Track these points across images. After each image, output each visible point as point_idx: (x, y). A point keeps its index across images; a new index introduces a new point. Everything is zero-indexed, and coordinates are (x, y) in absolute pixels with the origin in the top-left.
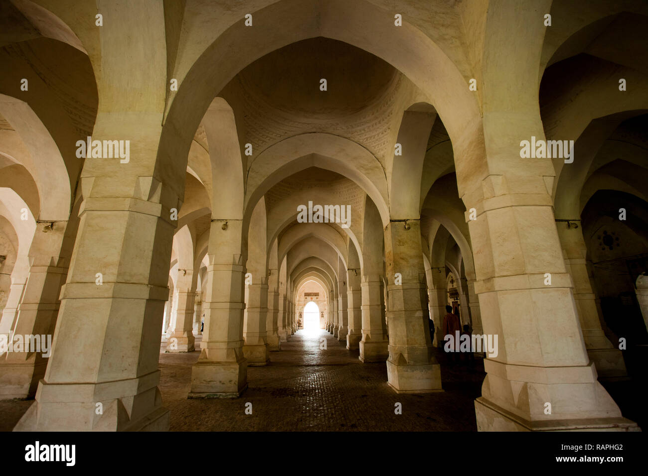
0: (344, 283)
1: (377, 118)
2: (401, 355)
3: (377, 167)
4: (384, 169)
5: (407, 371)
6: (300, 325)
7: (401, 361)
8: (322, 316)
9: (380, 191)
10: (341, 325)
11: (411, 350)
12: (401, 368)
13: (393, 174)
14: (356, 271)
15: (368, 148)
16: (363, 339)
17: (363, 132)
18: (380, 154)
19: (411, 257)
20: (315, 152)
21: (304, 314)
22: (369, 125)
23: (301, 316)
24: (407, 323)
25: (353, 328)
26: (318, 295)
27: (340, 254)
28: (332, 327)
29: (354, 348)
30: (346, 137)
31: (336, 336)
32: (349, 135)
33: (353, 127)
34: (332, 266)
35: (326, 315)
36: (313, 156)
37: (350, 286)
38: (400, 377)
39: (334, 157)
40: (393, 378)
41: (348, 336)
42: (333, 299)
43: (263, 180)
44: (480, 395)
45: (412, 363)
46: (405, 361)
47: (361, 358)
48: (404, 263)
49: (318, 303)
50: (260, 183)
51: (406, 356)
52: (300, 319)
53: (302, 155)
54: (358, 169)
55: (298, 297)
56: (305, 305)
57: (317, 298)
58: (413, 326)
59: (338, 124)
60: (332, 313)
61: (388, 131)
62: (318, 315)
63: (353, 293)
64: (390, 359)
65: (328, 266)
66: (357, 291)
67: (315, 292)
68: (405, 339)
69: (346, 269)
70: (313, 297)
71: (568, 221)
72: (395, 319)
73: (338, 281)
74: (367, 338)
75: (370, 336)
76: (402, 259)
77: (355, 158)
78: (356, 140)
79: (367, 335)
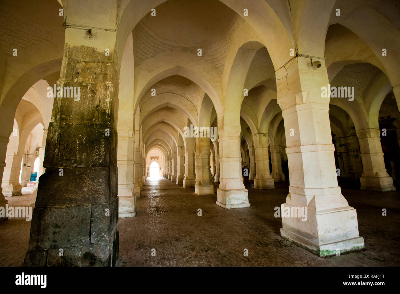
0: (175, 153)
1: (195, 90)
2: (200, 182)
3: (194, 110)
4: (197, 110)
5: (202, 187)
6: (148, 174)
7: (200, 184)
8: (160, 169)
9: (195, 120)
10: (173, 173)
11: (204, 180)
12: (200, 186)
13: (200, 113)
14: (182, 148)
15: (191, 101)
16: (185, 178)
17: (189, 94)
18: (195, 104)
19: (205, 146)
20: (169, 102)
21: (150, 168)
22: (191, 92)
23: (148, 169)
24: (203, 171)
25: (180, 174)
26: (158, 158)
27: (173, 138)
28: (167, 175)
29: (180, 183)
30: (182, 95)
31: (170, 179)
32: (183, 95)
33: (185, 92)
34: (168, 143)
35: (163, 169)
36: (168, 103)
37: (179, 155)
38: (200, 189)
39: (177, 105)
40: (197, 191)
41: (177, 178)
42: (168, 160)
43: (147, 113)
44: (218, 187)
45: (204, 184)
46: (201, 184)
47: (184, 186)
48: (202, 148)
49: (158, 162)
50: (146, 115)
51: (202, 182)
52: (148, 171)
53: (164, 103)
54: (186, 110)
55: (148, 159)
56: (151, 163)
57: (158, 160)
58: (205, 172)
59: (179, 90)
60: (167, 168)
61: (199, 96)
62: (158, 169)
63: (180, 158)
64: (196, 184)
65: (166, 143)
66: (183, 157)
67: (157, 156)
68: (202, 176)
69: (177, 147)
70: (156, 159)
71: (264, 133)
72: (198, 169)
73: (172, 151)
74: (187, 178)
75: (188, 177)
76: (202, 147)
77: (185, 105)
78: (186, 97)
79: (187, 177)
